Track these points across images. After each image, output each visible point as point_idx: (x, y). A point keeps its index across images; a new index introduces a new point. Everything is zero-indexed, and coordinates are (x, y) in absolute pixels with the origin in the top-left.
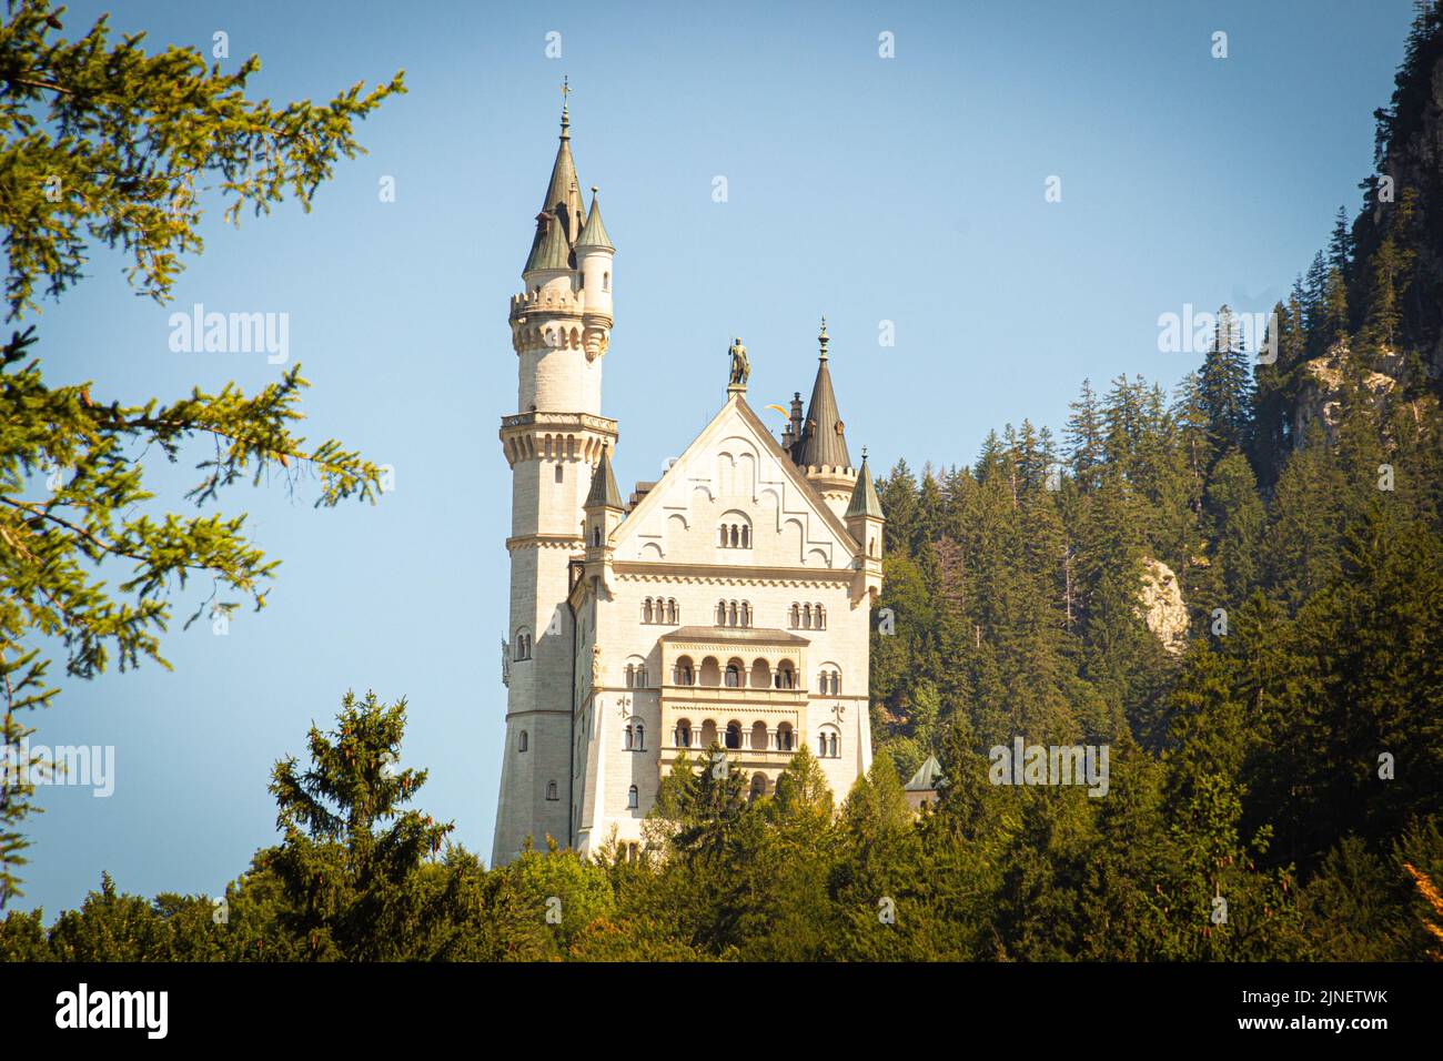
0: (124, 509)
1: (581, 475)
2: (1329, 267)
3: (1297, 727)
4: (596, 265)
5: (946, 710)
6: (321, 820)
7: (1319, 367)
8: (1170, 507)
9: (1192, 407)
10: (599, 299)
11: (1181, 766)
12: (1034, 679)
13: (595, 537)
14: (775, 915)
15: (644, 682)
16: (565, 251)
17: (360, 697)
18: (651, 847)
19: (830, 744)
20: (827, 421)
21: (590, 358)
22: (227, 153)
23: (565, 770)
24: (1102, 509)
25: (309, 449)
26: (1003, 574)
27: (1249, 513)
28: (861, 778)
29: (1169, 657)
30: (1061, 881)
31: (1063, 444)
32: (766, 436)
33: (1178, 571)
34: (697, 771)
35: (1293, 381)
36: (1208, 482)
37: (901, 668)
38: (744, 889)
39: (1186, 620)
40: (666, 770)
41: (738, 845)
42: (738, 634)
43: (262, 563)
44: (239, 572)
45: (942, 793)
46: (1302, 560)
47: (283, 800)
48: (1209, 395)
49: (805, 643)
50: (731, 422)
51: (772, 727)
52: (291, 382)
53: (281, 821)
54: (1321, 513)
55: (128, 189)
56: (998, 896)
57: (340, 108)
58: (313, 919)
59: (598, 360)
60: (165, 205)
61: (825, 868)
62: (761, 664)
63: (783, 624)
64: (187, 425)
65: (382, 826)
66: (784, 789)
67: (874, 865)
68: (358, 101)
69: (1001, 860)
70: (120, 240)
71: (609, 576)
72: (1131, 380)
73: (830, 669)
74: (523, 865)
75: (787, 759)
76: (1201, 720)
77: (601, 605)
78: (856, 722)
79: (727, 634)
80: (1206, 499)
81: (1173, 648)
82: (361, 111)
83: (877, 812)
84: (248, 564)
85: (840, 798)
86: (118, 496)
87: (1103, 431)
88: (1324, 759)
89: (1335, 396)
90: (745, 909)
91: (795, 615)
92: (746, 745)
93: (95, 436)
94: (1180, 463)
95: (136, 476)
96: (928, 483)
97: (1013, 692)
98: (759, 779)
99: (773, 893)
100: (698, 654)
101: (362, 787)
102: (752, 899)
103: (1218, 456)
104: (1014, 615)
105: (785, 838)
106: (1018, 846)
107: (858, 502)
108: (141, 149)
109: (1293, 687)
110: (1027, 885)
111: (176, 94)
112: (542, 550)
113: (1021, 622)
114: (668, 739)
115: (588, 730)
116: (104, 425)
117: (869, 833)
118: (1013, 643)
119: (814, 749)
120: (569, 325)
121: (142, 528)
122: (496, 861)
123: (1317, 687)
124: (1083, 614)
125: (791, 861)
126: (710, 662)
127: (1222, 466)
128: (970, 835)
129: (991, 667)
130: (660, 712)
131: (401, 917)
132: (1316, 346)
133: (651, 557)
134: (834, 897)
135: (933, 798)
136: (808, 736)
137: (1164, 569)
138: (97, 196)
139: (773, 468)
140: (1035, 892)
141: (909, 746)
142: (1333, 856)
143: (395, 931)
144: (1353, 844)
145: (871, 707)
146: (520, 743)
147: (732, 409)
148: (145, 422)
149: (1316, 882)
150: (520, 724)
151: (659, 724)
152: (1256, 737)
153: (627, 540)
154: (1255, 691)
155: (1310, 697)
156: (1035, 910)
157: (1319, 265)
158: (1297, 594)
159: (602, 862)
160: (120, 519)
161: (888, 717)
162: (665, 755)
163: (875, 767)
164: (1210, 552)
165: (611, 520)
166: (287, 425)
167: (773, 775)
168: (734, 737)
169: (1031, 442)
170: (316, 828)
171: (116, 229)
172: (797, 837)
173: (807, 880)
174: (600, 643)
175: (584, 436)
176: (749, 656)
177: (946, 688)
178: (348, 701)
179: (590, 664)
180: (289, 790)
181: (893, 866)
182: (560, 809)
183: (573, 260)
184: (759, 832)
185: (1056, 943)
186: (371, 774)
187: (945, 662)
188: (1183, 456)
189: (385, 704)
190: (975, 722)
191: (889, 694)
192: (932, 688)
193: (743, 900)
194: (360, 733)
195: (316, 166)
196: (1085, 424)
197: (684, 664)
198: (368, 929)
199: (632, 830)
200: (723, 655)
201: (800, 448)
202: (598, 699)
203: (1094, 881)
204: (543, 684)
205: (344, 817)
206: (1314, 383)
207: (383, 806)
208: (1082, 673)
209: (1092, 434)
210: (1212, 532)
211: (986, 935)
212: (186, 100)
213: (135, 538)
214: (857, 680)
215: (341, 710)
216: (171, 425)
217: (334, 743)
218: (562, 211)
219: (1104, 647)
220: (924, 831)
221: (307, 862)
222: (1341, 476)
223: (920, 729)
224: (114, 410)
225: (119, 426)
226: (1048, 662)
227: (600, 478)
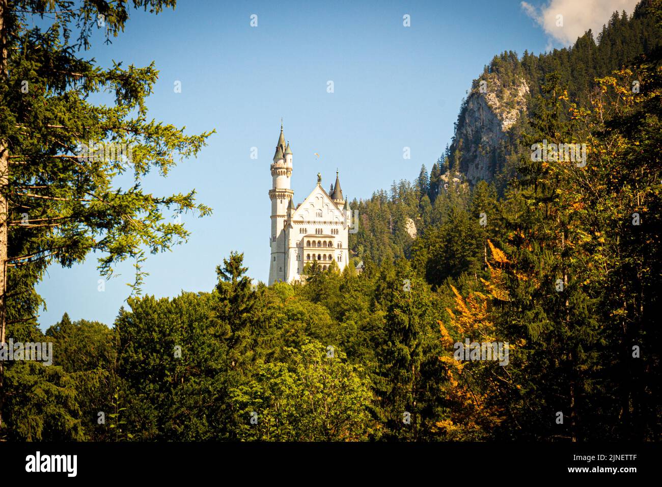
0: (158, 222)
1: (286, 202)
2: (445, 156)
3: (438, 254)
4: (289, 157)
5: (365, 251)
6: (226, 278)
7: (443, 177)
8: (412, 207)
9: (417, 186)
10: (289, 164)
11: (414, 262)
12: (384, 244)
13: (289, 215)
14: (328, 295)
15: (300, 246)
16: (282, 154)
17: (234, 252)
18: (302, 281)
19: (340, 259)
20: (338, 190)
21: (288, 177)
22: (179, 146)
23: (283, 265)
24: (398, 208)
25: (197, 206)
26: (377, 222)
27: (429, 208)
28: (346, 266)
29: (413, 239)
30: (389, 287)
31: (389, 195)
32: (325, 193)
33: (414, 221)
34: (311, 265)
35: (438, 181)
36: (420, 202)
37: (356, 242)
38: (321, 290)
39: (416, 231)
40: (305, 265)
41: (320, 281)
42: (320, 236)
43: (188, 233)
44: (183, 235)
45: (363, 269)
46: (440, 218)
47: (218, 274)
48: (420, 183)
49: (334, 237)
50: (317, 190)
51: (327, 256)
52: (193, 192)
53: (218, 278)
54: (444, 208)
55: (159, 154)
56: (375, 291)
57: (202, 136)
58: (225, 299)
59: (289, 178)
60: (166, 157)
61: (339, 285)
62: (325, 242)
63: (330, 233)
64: (171, 202)
65: (239, 279)
66: (330, 268)
67: (349, 284)
68: (206, 135)
69: (376, 283)
70: (158, 165)
71: (292, 223)
72: (404, 180)
73: (340, 243)
74: (275, 285)
75: (331, 262)
76: (418, 253)
77: (291, 229)
78: (345, 254)
79: (317, 236)
80: (420, 205)
81: (414, 237)
82: (206, 137)
83: (350, 273)
84: (185, 233)
85: (342, 270)
86: (157, 219)
87: (398, 191)
88: (444, 260)
89: (447, 183)
90: (321, 294)
91: (332, 232)
92: (322, 259)
93: (153, 205)
94: (414, 197)
95: (161, 215)
96: (361, 202)
97: (379, 247)
98: (325, 266)
99: (328, 290)
100: (311, 240)
101: (235, 271)
102: (323, 292)
103: (422, 196)
104: (379, 231)
105: (330, 279)
106: (379, 280)
107: (345, 208)
108: (162, 145)
109: (437, 245)
110: (381, 288)
111: (170, 134)
112: (278, 218)
113: (381, 232)
114: (305, 258)
115: (288, 256)
116: (155, 203)
117: (348, 278)
118: (379, 237)
119: (336, 260)
120: (283, 170)
121: (163, 226)
122: (269, 285)
123: (442, 245)
124: (394, 230)
125: (332, 284)
126: (314, 242)
127: (423, 198)
128: (369, 278)
129: (375, 242)
130: (303, 253)
131: (243, 298)
132: (443, 172)
133: (301, 219)
134: (340, 291)
135: (361, 270)
136: (335, 257)
137: (411, 220)
138: (153, 156)
139: (327, 200)
140: (383, 290)
141: (357, 259)
142: (445, 281)
143: (242, 301)
144: (450, 278)
145: (349, 250)
146: (274, 259)
147: (318, 188)
148: (163, 202)
149: (442, 286)
150: (274, 255)
151: (303, 255)
152: (429, 256)
153: (296, 216)
154: (429, 246)
155: (441, 247)
156: (383, 293)
157: (443, 155)
158: (439, 225)
159: (291, 285)
160: (159, 223)
161: (353, 253)
162: (305, 261)
163: (349, 264)
164: (421, 216)
165: (293, 211)
166: (193, 201)
167: (328, 266)
168: (319, 258)
169: (383, 193)
170: (225, 280)
171: (157, 163)
172: (333, 279)
173: (335, 288)
174: (290, 238)
175: (286, 194)
176: (322, 240)
177: (365, 246)
178: (232, 253)
179: (288, 242)
180: (220, 272)
181: (353, 284)
182: (282, 273)
183: (284, 156)
184: (325, 278)
185: (388, 300)
186: (237, 268)
187: (365, 241)
188: (415, 196)
189: (239, 254)
190: (371, 253)
191: (353, 248)
192: (362, 246)
193: (321, 292)
194: (234, 260)
195: (197, 148)
196: (394, 190)
197: (309, 242)
198: (237, 301)
199: (298, 277)
200: (317, 240)
201: (333, 196)
202: (290, 249)
203: (395, 287)
204: (279, 246)
205: (231, 277)
206: (442, 180)
207: (239, 275)
208: (394, 243)
209: (395, 192)
210: (421, 212)
211: (373, 299)
212: (172, 135)
213: (161, 228)
214: (345, 245)
215: (230, 255)
216: (168, 202)
217: (229, 262)
218: (281, 146)
219: (399, 237)
220: (360, 277)
221: (224, 287)
222: (448, 200)
223: (360, 255)
224: (157, 199)
225: (158, 202)
226: (387, 240)
227: (290, 202)
